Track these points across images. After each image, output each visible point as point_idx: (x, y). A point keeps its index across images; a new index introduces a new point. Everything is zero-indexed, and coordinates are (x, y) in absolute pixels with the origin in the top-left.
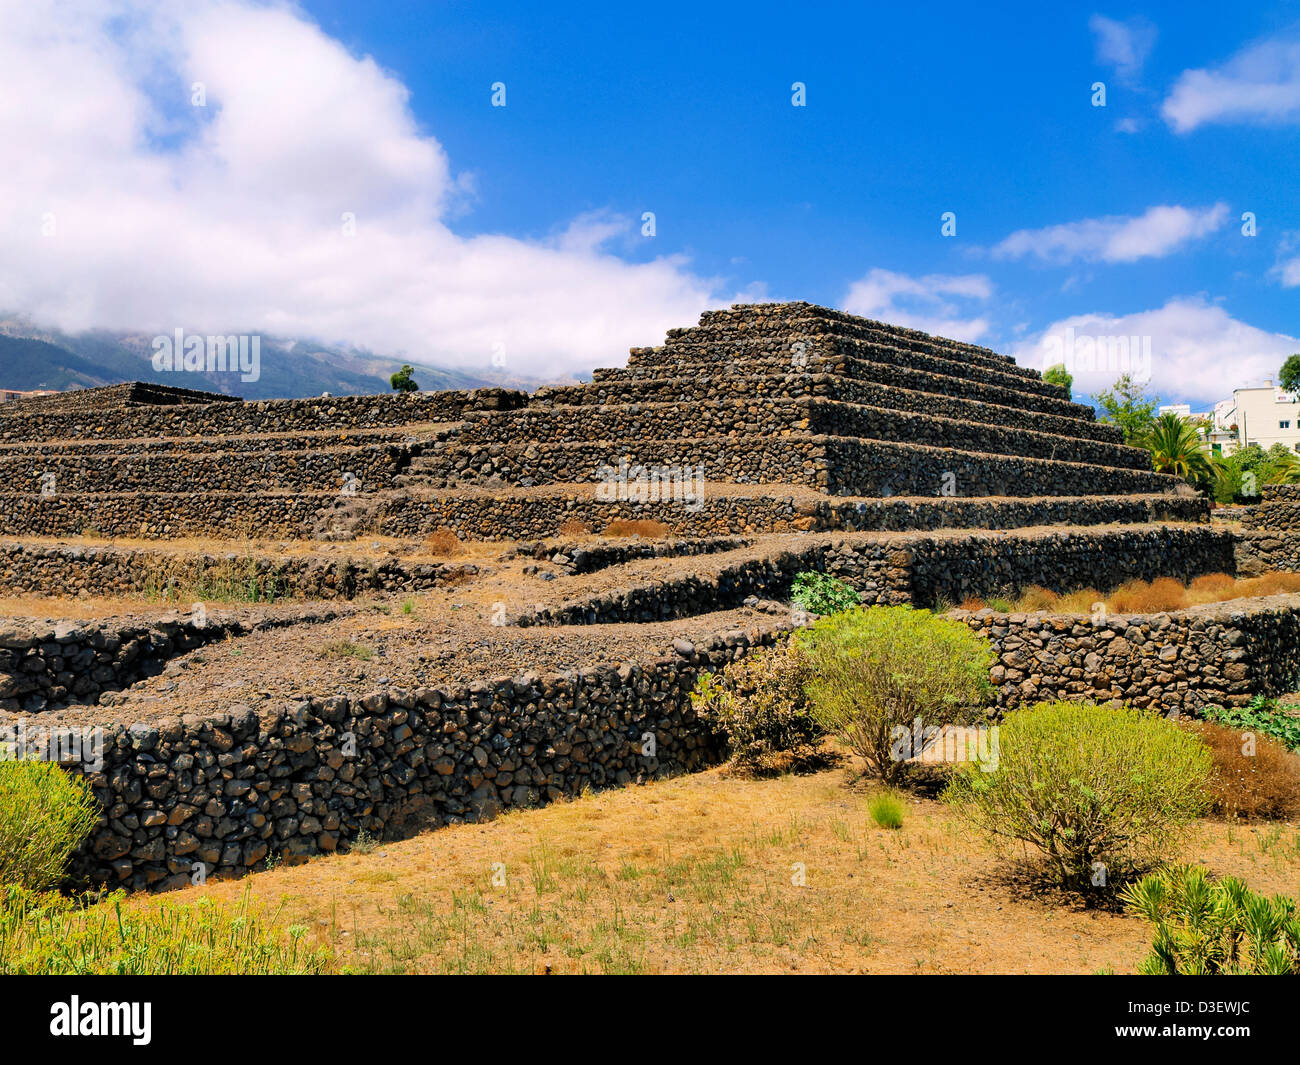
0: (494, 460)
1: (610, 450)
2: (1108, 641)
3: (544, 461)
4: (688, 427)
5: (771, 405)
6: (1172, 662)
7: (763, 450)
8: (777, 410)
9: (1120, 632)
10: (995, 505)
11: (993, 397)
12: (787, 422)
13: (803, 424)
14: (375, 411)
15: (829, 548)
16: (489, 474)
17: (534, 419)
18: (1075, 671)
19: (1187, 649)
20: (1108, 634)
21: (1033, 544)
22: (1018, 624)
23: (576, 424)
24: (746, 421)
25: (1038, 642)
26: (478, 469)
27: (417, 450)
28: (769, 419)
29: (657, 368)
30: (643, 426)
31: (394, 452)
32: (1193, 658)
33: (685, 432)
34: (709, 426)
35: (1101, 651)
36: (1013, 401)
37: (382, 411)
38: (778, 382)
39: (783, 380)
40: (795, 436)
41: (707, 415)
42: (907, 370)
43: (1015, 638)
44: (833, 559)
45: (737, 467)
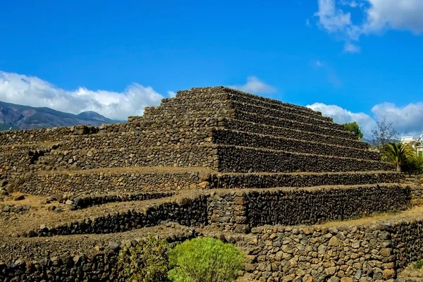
0: (74, 157)
1: (124, 152)
2: (329, 239)
3: (95, 158)
4: (160, 141)
5: (195, 131)
6: (357, 248)
7: (190, 151)
8: (198, 133)
9: (334, 234)
10: (302, 176)
11: (307, 128)
12: (201, 138)
13: (209, 139)
14: (32, 136)
15: (209, 196)
16: (72, 164)
17: (93, 139)
18: (314, 254)
19: (364, 242)
20: (329, 235)
21: (311, 193)
22: (288, 231)
23: (111, 141)
24: (185, 138)
25: (297, 240)
26: (67, 161)
27: (42, 153)
28: (195, 137)
29: (155, 116)
30: (140, 141)
31: (31, 154)
32: (367, 246)
33: (158, 143)
34: (169, 140)
35: (326, 244)
36: (317, 130)
37: (34, 136)
38: (203, 121)
39: (205, 120)
40: (206, 144)
41: (168, 136)
42: (266, 116)
43: (287, 238)
44: (211, 201)
45: (179, 159)
